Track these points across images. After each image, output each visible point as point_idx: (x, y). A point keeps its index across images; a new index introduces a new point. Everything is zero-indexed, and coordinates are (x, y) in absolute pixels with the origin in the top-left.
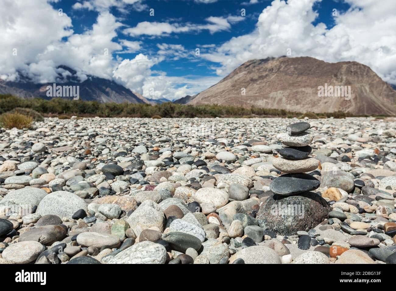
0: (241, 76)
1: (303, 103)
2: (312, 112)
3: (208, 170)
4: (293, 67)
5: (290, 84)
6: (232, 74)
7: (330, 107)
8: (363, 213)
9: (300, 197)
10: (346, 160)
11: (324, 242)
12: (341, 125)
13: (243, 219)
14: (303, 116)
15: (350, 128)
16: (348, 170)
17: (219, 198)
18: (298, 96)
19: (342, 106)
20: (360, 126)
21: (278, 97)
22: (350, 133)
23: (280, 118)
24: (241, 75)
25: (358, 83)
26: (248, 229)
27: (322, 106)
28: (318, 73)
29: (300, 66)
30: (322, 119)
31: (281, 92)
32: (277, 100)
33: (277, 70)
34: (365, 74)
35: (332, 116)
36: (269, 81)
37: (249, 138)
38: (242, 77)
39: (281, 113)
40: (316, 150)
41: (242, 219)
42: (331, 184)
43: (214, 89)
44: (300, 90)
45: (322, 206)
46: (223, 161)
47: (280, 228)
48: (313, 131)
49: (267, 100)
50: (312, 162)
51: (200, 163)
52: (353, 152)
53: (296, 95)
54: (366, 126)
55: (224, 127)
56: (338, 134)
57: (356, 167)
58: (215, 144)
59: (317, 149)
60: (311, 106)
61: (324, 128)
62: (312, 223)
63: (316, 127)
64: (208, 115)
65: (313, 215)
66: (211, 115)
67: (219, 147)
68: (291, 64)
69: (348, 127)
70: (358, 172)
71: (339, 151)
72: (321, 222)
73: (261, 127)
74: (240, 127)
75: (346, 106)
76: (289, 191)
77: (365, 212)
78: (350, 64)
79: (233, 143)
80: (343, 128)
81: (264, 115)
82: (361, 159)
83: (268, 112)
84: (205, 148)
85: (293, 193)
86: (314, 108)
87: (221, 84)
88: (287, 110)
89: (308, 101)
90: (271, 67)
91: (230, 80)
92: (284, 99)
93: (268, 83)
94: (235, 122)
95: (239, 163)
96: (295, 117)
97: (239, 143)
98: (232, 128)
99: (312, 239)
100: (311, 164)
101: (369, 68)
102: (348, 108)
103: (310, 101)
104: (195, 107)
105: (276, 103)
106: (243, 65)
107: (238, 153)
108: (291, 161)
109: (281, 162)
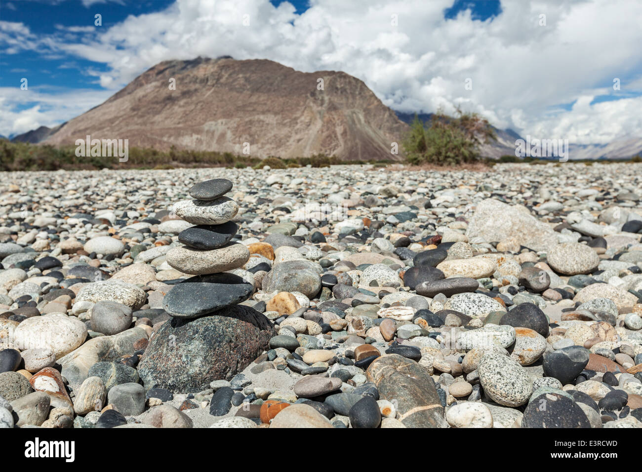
0: (149, 91)
1: (262, 141)
2: (278, 156)
3: (60, 277)
4: (242, 77)
5: (239, 107)
6: (132, 87)
7: (305, 147)
8: (329, 333)
9: (217, 317)
10: (318, 239)
11: (255, 396)
12: (321, 179)
13: (108, 372)
14: (261, 163)
15: (334, 183)
16: (316, 257)
17: (64, 336)
18: (253, 129)
19: (324, 147)
20: (350, 180)
21: (218, 129)
22: (332, 192)
23: (223, 169)
24: (150, 88)
25: (348, 107)
26: (116, 391)
27: (293, 147)
28: (285, 89)
29: (254, 75)
30: (292, 169)
31: (224, 121)
32: (217, 134)
33: (215, 82)
34: (357, 93)
35: (310, 163)
36: (200, 102)
37: (158, 208)
38: (150, 93)
39: (224, 160)
40: (273, 224)
41: (105, 373)
42: (285, 286)
43: (98, 114)
44: (256, 117)
45: (258, 329)
46: (98, 256)
47: (180, 380)
48: (275, 190)
49: (199, 136)
50: (236, 252)
51: (48, 263)
52: (331, 224)
53: (250, 128)
54: (359, 179)
55: (114, 188)
56: (314, 194)
57: (330, 252)
58: (88, 223)
59: (274, 222)
60: (275, 146)
61: (293, 185)
62: (238, 362)
63: (280, 184)
64: (87, 164)
65: (240, 348)
66: (94, 165)
67: (97, 228)
68: (241, 71)
69: (331, 181)
70: (331, 260)
71: (308, 225)
72: (255, 358)
73: (186, 185)
74: (146, 188)
75: (330, 147)
76: (196, 309)
77: (332, 330)
78: (334, 76)
79: (126, 219)
80: (323, 184)
81: (194, 164)
82: (341, 236)
83: (201, 157)
84: (66, 230)
85: (204, 311)
86: (279, 150)
87: (110, 104)
88: (234, 155)
89: (270, 138)
90: (205, 75)
91: (128, 98)
92: (229, 135)
93: (200, 105)
94: (138, 177)
95: (131, 258)
96: (249, 165)
97: (137, 218)
98: (131, 189)
99: (236, 392)
100: (235, 255)
101: (363, 83)
102: (334, 150)
103: (274, 138)
104: (58, 148)
105: (215, 141)
106: (152, 69)
107: (130, 238)
108: (199, 253)
109: (182, 255)
